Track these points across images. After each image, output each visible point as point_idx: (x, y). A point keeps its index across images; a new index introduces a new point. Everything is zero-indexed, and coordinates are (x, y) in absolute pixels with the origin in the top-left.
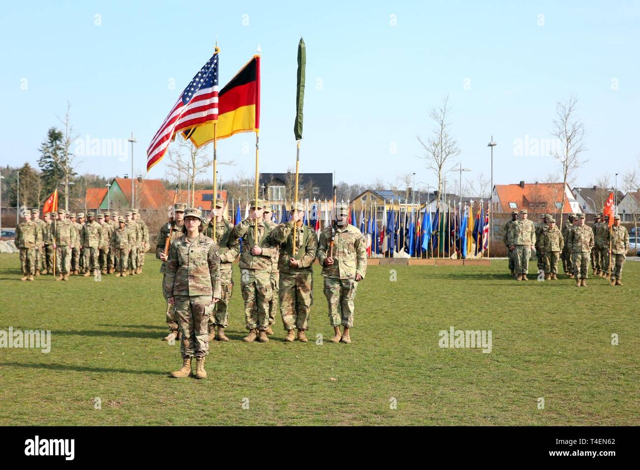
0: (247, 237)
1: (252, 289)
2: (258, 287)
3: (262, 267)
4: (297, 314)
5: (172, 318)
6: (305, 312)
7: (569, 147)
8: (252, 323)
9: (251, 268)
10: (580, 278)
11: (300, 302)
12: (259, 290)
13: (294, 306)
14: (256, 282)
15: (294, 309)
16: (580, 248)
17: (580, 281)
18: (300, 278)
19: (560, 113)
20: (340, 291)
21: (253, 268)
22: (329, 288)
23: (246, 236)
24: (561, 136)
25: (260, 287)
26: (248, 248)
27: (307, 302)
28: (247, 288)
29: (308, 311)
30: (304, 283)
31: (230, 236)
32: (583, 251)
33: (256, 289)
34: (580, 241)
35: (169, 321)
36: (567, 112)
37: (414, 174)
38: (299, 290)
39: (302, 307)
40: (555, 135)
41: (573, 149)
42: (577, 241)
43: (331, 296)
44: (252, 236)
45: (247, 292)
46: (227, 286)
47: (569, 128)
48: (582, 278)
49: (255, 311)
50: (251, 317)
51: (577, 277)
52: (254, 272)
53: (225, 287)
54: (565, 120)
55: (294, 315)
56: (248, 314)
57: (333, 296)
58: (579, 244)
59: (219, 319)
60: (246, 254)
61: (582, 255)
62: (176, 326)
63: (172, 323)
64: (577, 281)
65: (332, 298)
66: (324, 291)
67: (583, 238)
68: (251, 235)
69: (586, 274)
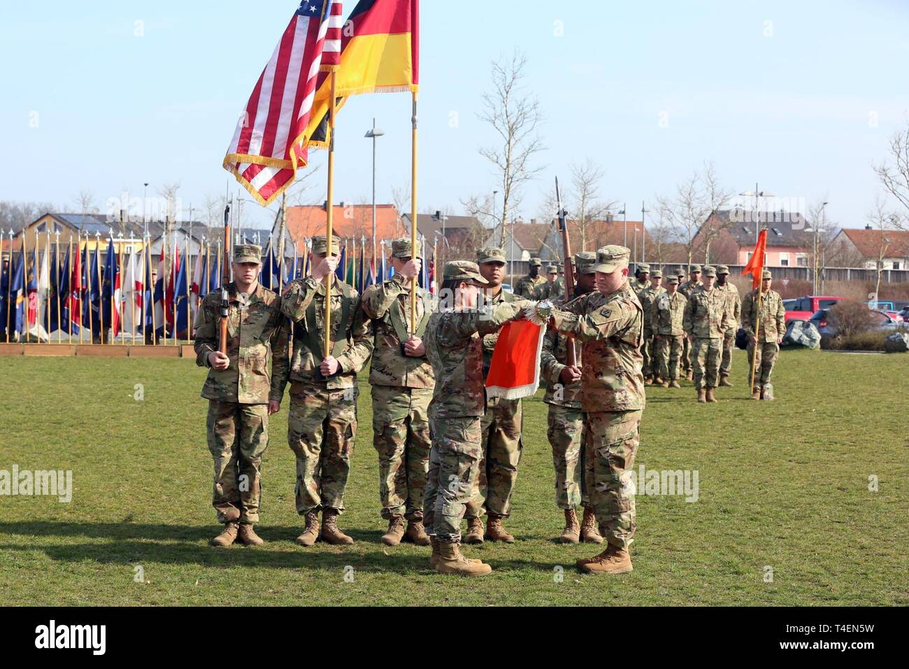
0: (390, 317)
1: (402, 432)
2: (414, 427)
3: (424, 382)
4: (489, 485)
5: (227, 496)
6: (508, 480)
7: (512, 142)
8: (396, 505)
9: (403, 384)
10: (704, 387)
11: (496, 459)
12: (416, 433)
13: (484, 468)
14: (413, 416)
15: (485, 475)
16: (706, 332)
17: (704, 391)
18: (503, 408)
19: (498, 81)
20: (582, 434)
21: (408, 385)
22: (562, 429)
23: (388, 315)
24: (498, 122)
25: (420, 425)
26: (392, 341)
27: (514, 458)
28: (394, 429)
29: (514, 476)
30: (511, 419)
31: (354, 317)
32: (711, 337)
33: (409, 430)
34: (706, 317)
35: (219, 501)
36: (509, 79)
37: (146, 185)
38: (499, 432)
39: (500, 469)
40: (487, 120)
41: (518, 145)
42: (701, 318)
43: (566, 446)
44: (401, 315)
45: (393, 437)
46: (350, 425)
47: (512, 107)
48: (708, 387)
49: (403, 478)
50: (397, 491)
51: (700, 385)
52: (410, 394)
53: (346, 427)
54: (505, 94)
55: (484, 487)
56: (391, 486)
57: (571, 446)
58: (704, 324)
59: (328, 495)
60: (390, 355)
61: (710, 344)
62: (237, 513)
63: (228, 506)
64: (700, 393)
65: (568, 450)
66: (550, 435)
67: (711, 311)
68: (397, 313)
69: (715, 380)
